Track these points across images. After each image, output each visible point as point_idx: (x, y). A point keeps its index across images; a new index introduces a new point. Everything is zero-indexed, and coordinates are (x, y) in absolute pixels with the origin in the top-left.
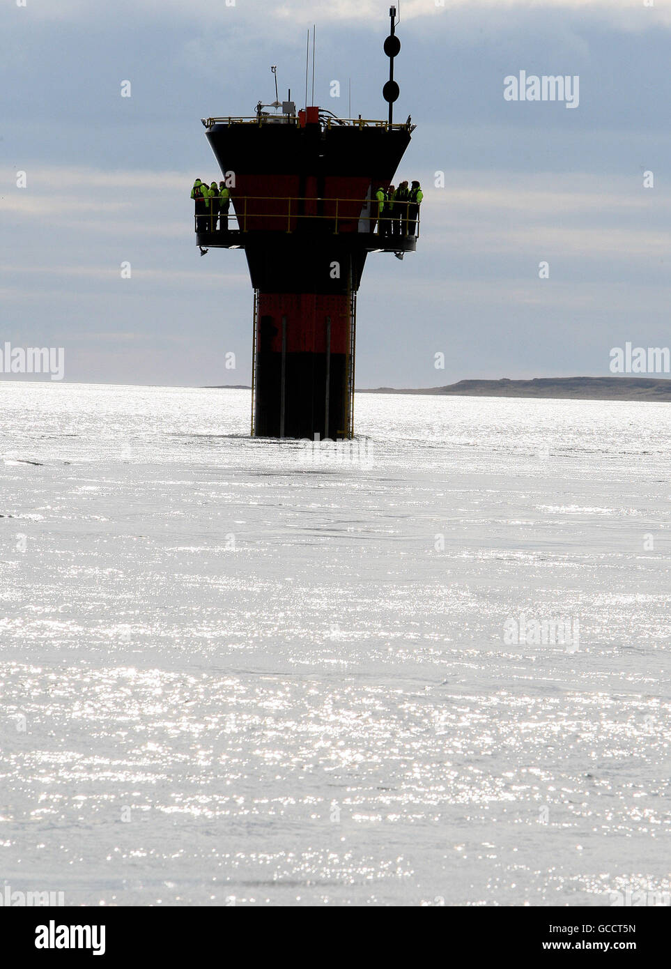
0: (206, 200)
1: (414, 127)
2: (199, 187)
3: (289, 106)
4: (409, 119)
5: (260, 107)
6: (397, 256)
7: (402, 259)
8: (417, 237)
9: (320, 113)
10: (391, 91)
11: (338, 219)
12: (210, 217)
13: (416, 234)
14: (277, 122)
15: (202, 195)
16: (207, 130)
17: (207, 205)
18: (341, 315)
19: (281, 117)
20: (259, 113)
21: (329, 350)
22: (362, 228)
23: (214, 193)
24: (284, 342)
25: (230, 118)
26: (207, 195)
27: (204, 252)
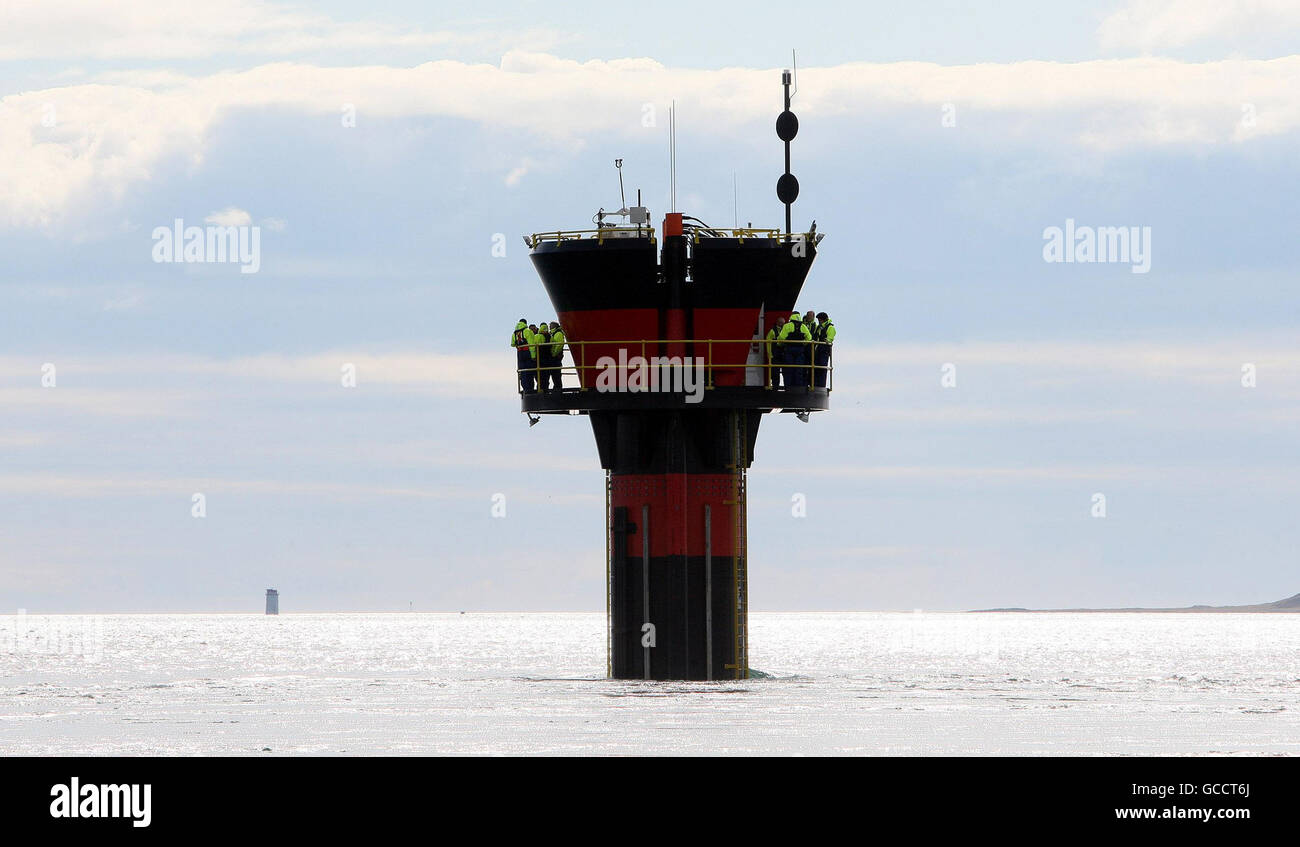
0: (532, 349)
1: (820, 238)
2: (522, 330)
3: (639, 214)
4: (814, 226)
5: (601, 216)
6: (800, 417)
7: (806, 421)
8: (829, 390)
9: (684, 222)
10: (788, 189)
11: (713, 368)
12: (536, 372)
13: (828, 386)
14: (624, 237)
15: (525, 342)
16: (532, 251)
17: (533, 356)
18: (725, 502)
19: (630, 230)
20: (600, 225)
21: (709, 550)
22: (752, 379)
23: (543, 338)
24: (646, 543)
25: (559, 233)
26: (534, 341)
27: (534, 421)
